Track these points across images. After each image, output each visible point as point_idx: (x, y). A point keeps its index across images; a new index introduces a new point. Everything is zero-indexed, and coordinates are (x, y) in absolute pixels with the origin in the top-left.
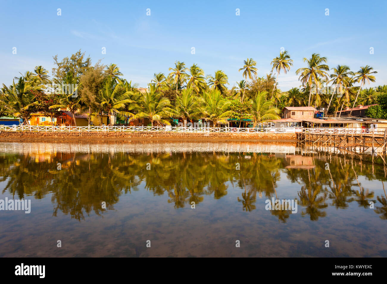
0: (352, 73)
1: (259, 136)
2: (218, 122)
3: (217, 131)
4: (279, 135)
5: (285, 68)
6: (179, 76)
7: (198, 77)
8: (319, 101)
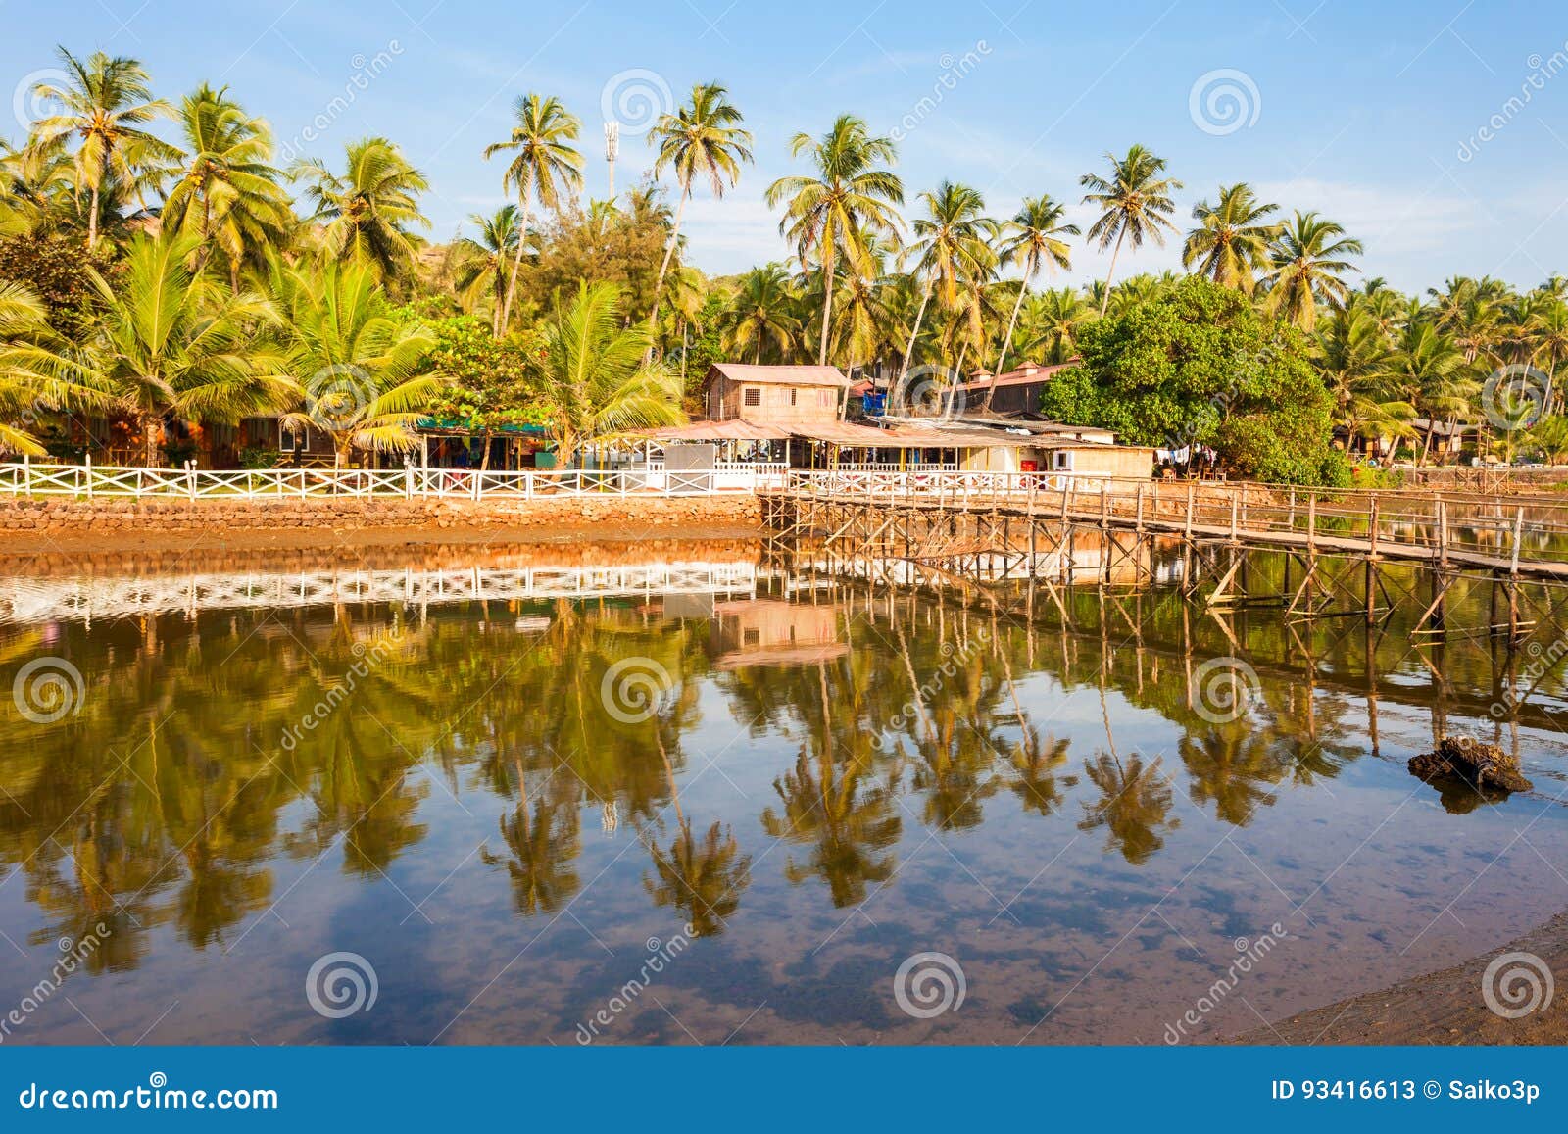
0: (991, 225)
1: (586, 512)
2: (363, 437)
3: (355, 487)
4: (681, 506)
5: (714, 167)
6: (108, 144)
7: (235, 168)
8: (868, 340)
